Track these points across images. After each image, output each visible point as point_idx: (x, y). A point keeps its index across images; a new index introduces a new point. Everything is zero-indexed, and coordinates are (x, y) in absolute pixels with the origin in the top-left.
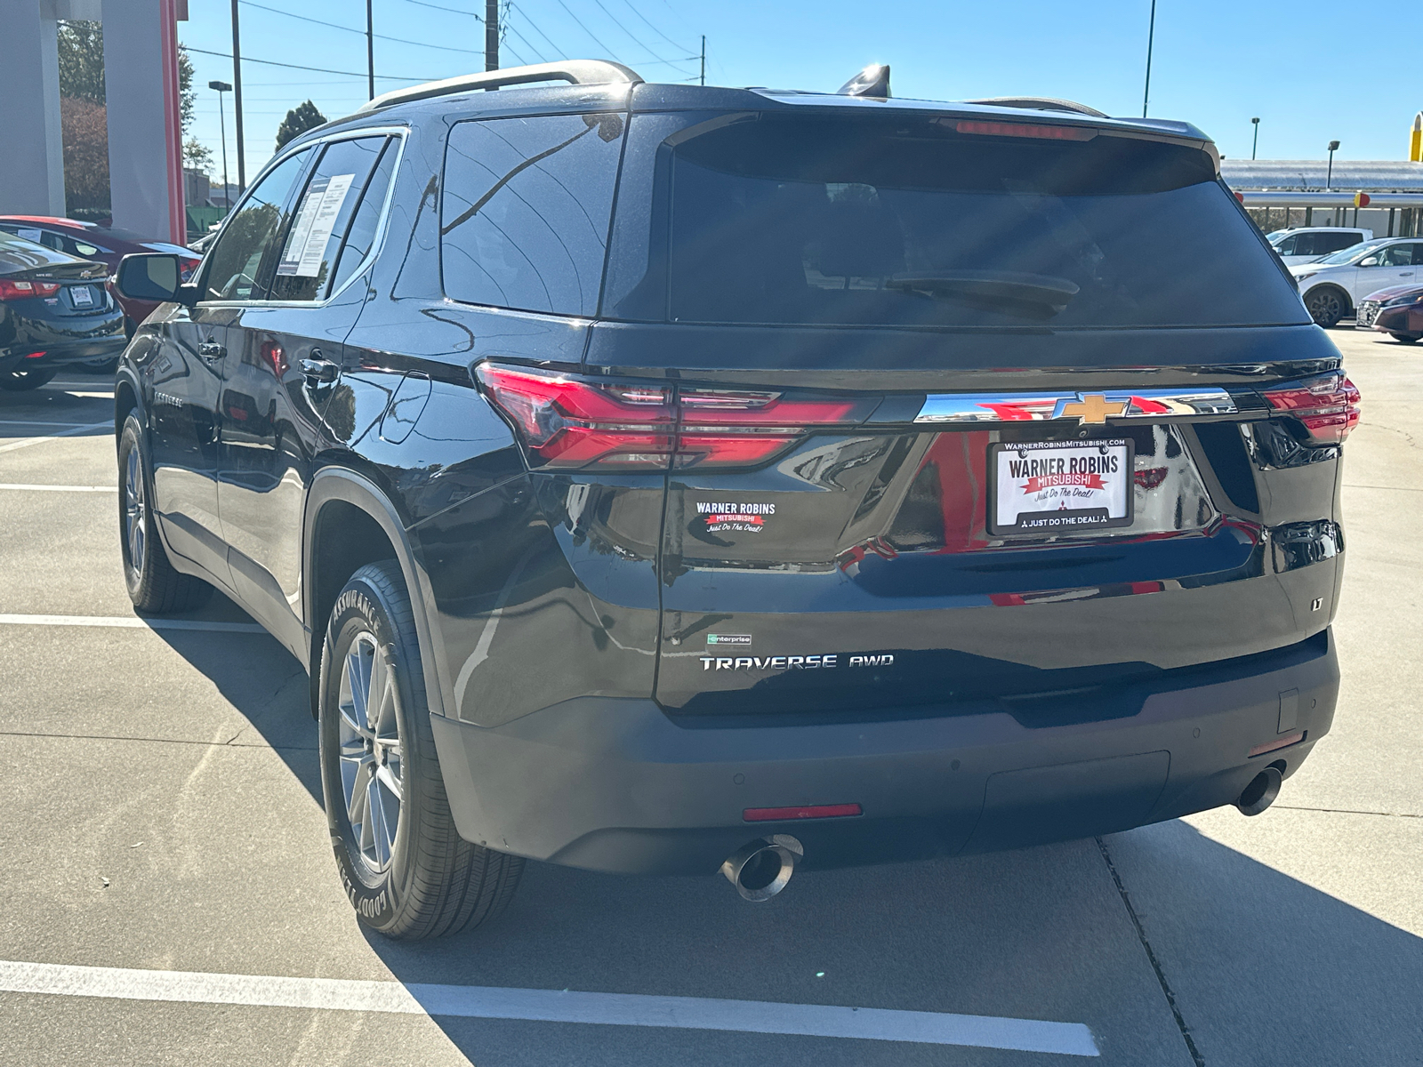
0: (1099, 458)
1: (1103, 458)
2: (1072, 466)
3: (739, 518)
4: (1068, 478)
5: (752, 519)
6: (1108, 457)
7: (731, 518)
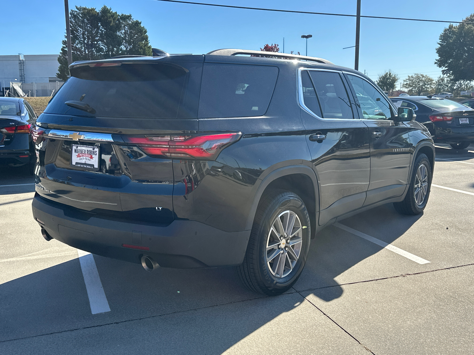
0: (92, 151)
2: (87, 152)
4: (86, 155)
6: (95, 151)
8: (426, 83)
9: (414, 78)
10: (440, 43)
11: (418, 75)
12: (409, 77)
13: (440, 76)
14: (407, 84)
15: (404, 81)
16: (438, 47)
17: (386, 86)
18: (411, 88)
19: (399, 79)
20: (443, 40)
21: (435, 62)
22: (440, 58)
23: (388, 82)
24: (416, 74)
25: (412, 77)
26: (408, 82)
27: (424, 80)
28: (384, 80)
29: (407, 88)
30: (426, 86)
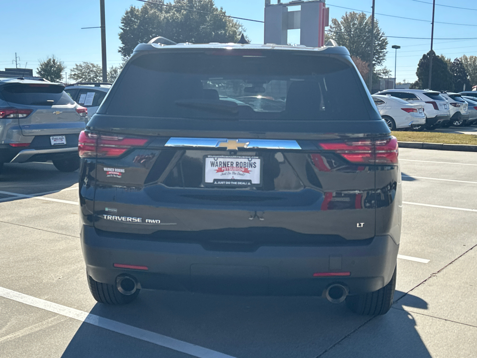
0: (248, 163)
1: (250, 163)
2: (237, 165)
3: (115, 173)
4: (235, 169)
5: (118, 173)
6: (252, 163)
7: (113, 173)
8: (98, 74)
9: (83, 67)
10: (123, 27)
11: (88, 64)
12: (77, 65)
13: (112, 66)
14: (75, 75)
15: (71, 70)
16: (120, 32)
17: (51, 76)
18: (81, 80)
19: (66, 67)
20: (125, 24)
21: (119, 50)
22: (124, 45)
23: (52, 71)
24: (85, 63)
25: (80, 66)
26: (76, 72)
27: (95, 70)
28: (47, 68)
29: (75, 79)
30: (98, 78)
